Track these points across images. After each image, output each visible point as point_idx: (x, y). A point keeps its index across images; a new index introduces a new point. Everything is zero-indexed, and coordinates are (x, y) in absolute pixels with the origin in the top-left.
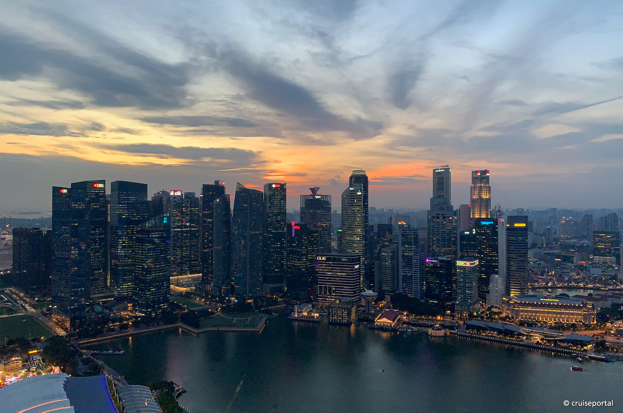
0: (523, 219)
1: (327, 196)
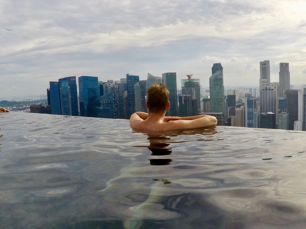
1: (197, 79)
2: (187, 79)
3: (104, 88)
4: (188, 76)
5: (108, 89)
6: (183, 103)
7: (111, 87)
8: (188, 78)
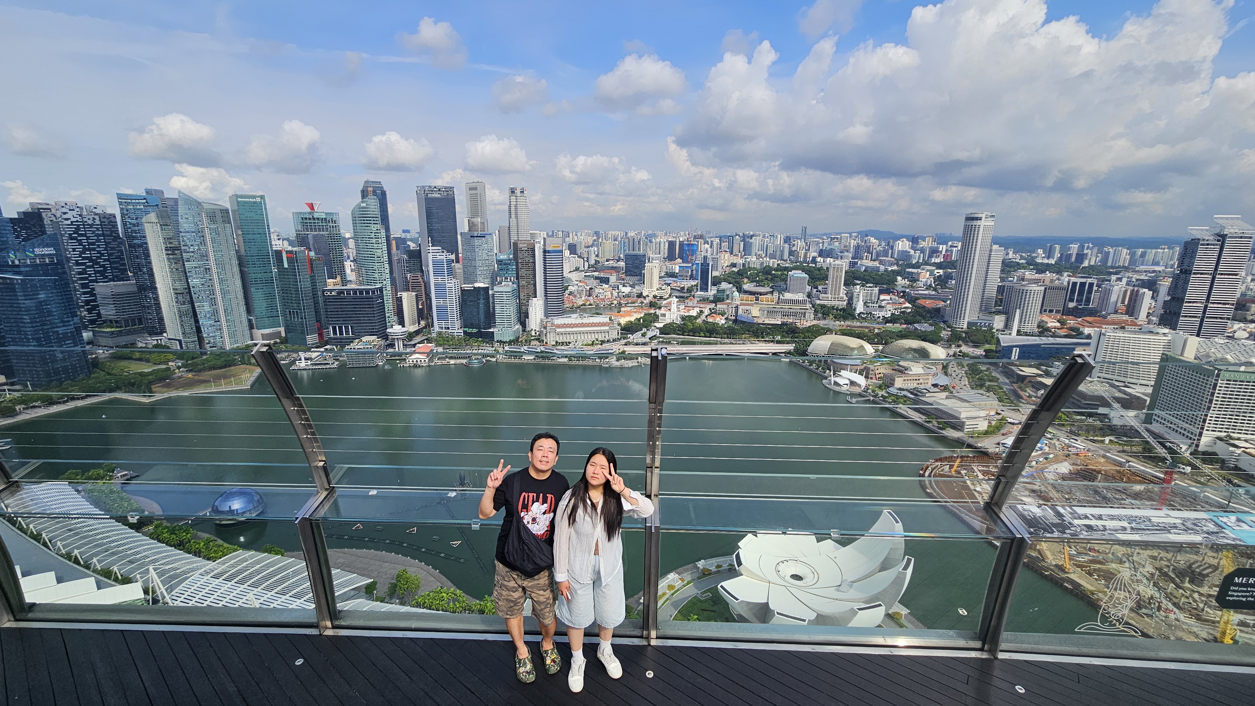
2: (305, 211)
3: (46, 221)
4: (308, 204)
5: (62, 225)
6: (286, 266)
7: (72, 222)
8: (309, 210)
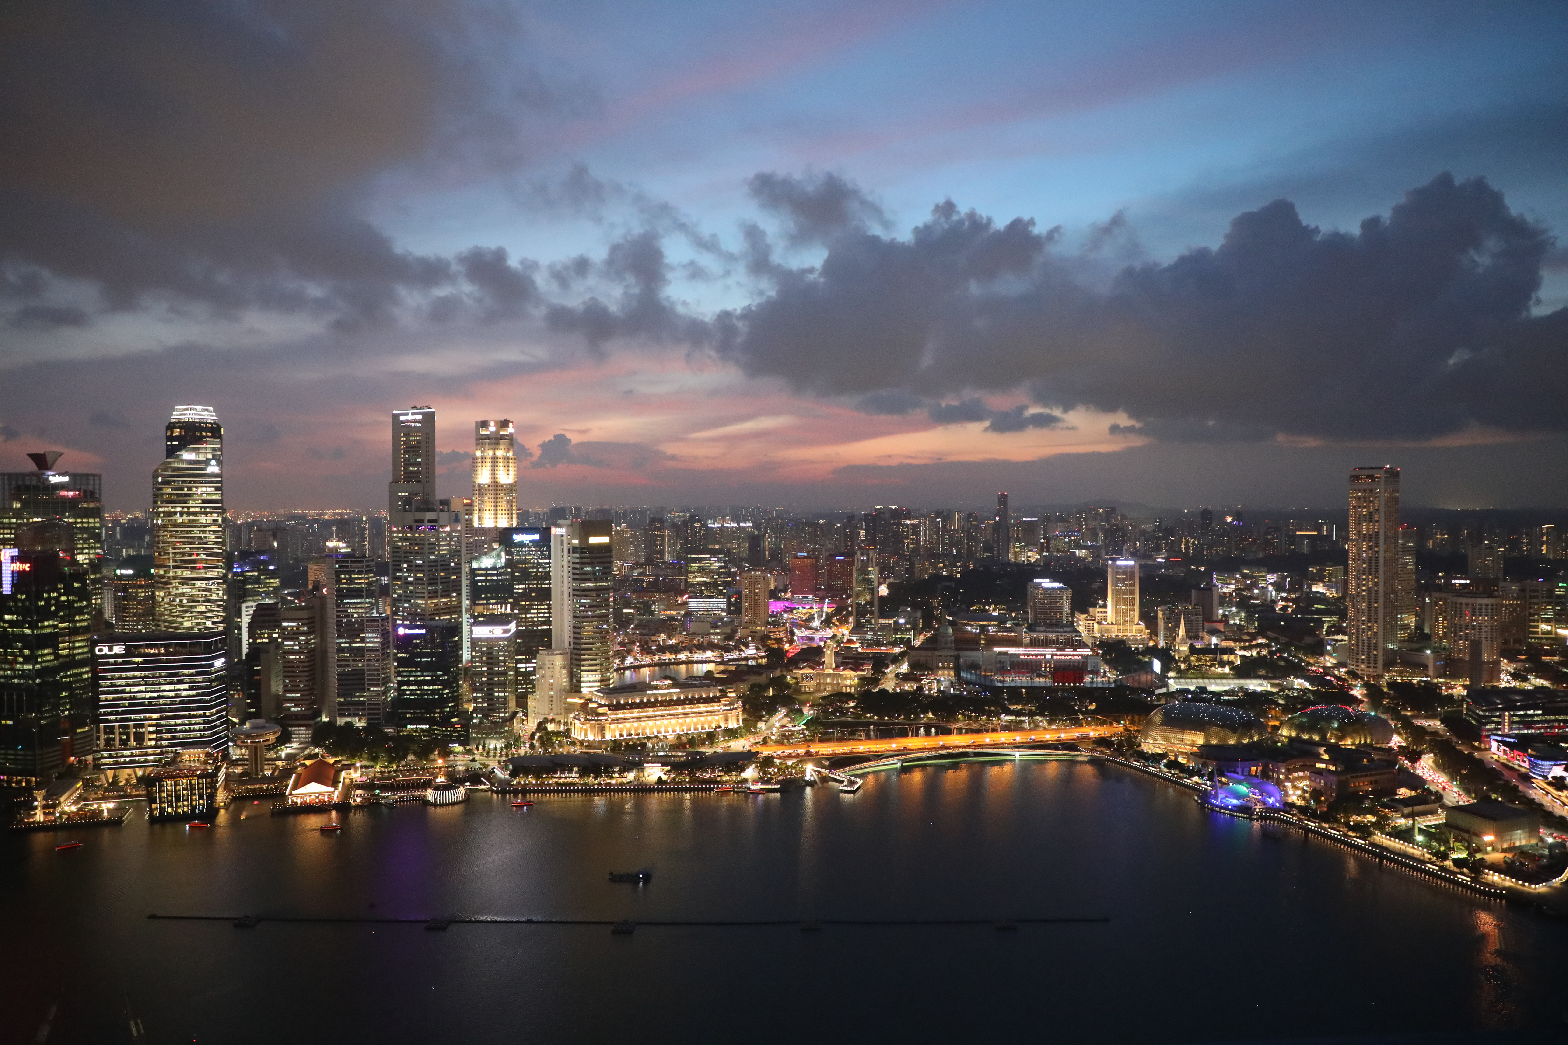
0: (603, 528)
1: (87, 475)
2: (24, 471)
8: (35, 469)
